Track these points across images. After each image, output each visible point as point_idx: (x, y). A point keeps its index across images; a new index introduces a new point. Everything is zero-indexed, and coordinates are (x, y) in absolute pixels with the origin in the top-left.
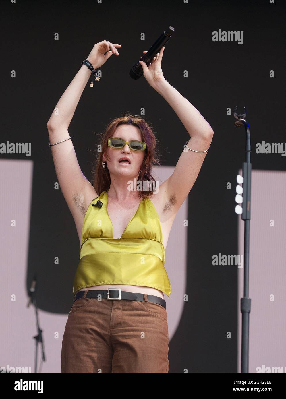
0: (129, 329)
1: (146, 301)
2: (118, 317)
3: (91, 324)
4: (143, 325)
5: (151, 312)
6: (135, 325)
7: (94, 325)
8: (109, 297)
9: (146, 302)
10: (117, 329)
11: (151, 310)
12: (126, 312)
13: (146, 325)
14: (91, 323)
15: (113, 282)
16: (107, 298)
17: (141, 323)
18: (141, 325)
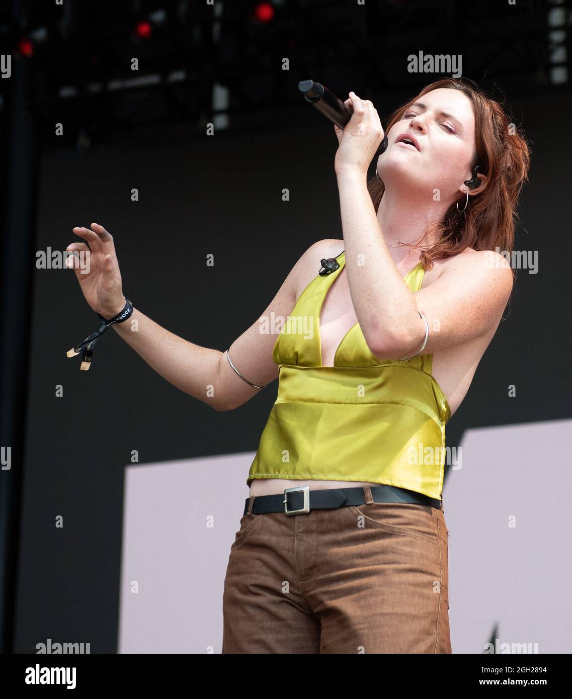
0: (334, 577)
1: (369, 502)
2: (309, 551)
3: (261, 573)
4: (366, 561)
5: (383, 526)
6: (347, 563)
7: (266, 575)
8: (289, 509)
9: (368, 505)
10: (313, 579)
11: (383, 521)
12: (326, 536)
13: (371, 559)
14: (260, 569)
15: (293, 473)
16: (284, 511)
17: (361, 556)
18: (360, 561)
